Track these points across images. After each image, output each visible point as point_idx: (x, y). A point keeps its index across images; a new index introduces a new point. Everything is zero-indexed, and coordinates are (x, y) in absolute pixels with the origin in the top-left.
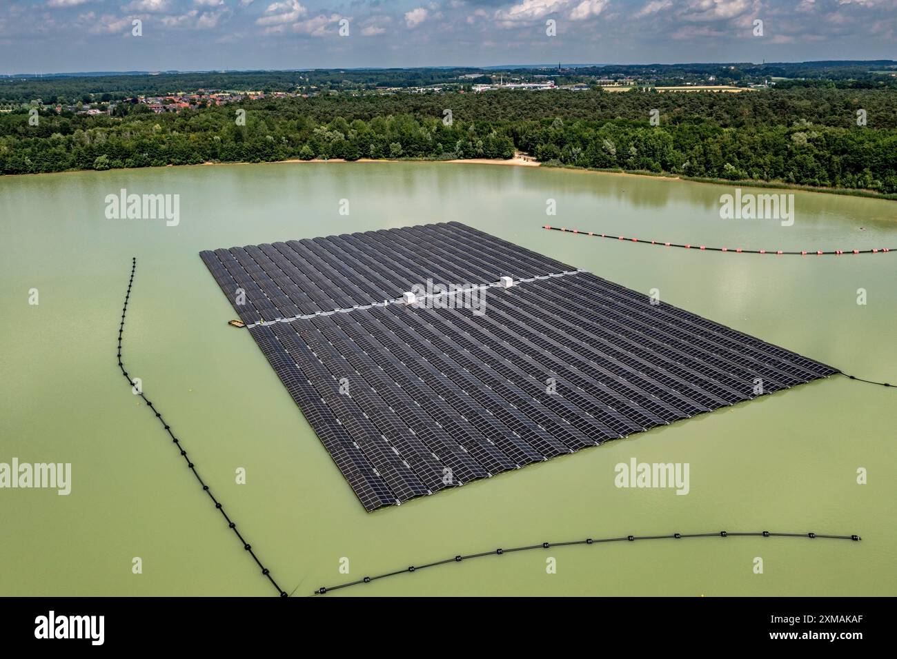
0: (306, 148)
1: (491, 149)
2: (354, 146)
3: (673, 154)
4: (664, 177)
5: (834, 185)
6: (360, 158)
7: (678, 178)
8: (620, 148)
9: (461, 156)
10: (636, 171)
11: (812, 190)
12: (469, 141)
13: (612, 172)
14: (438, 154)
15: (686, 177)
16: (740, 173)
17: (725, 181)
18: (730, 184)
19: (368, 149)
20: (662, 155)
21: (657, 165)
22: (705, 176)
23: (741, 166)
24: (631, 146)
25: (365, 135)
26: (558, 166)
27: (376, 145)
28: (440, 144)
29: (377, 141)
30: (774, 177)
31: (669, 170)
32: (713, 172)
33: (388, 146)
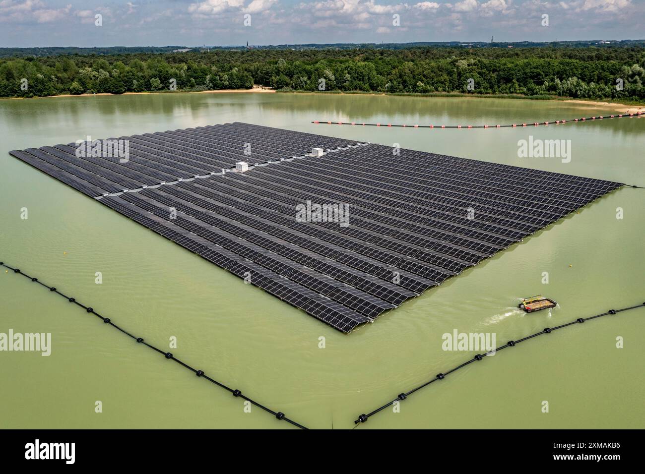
0: (75, 84)
1: (235, 81)
2: (119, 81)
3: (377, 78)
4: (373, 95)
5: (494, 92)
6: (125, 92)
7: (384, 95)
8: (337, 75)
9: (211, 87)
10: (352, 91)
11: (481, 97)
12: (216, 75)
13: (333, 93)
14: (192, 87)
15: (389, 93)
16: (429, 88)
17: (419, 94)
18: (423, 96)
19: (131, 84)
20: (369, 79)
21: (367, 86)
22: (403, 92)
23: (429, 83)
24: (346, 73)
25: (128, 73)
26: (291, 91)
27: (138, 81)
28: (192, 79)
29: (138, 78)
30: (452, 90)
31: (376, 90)
32: (409, 88)
33: (149, 81)
